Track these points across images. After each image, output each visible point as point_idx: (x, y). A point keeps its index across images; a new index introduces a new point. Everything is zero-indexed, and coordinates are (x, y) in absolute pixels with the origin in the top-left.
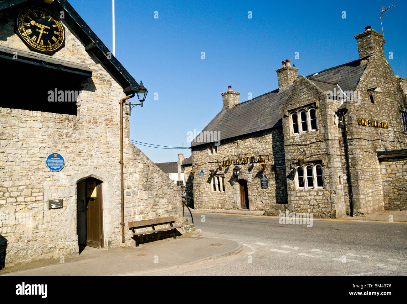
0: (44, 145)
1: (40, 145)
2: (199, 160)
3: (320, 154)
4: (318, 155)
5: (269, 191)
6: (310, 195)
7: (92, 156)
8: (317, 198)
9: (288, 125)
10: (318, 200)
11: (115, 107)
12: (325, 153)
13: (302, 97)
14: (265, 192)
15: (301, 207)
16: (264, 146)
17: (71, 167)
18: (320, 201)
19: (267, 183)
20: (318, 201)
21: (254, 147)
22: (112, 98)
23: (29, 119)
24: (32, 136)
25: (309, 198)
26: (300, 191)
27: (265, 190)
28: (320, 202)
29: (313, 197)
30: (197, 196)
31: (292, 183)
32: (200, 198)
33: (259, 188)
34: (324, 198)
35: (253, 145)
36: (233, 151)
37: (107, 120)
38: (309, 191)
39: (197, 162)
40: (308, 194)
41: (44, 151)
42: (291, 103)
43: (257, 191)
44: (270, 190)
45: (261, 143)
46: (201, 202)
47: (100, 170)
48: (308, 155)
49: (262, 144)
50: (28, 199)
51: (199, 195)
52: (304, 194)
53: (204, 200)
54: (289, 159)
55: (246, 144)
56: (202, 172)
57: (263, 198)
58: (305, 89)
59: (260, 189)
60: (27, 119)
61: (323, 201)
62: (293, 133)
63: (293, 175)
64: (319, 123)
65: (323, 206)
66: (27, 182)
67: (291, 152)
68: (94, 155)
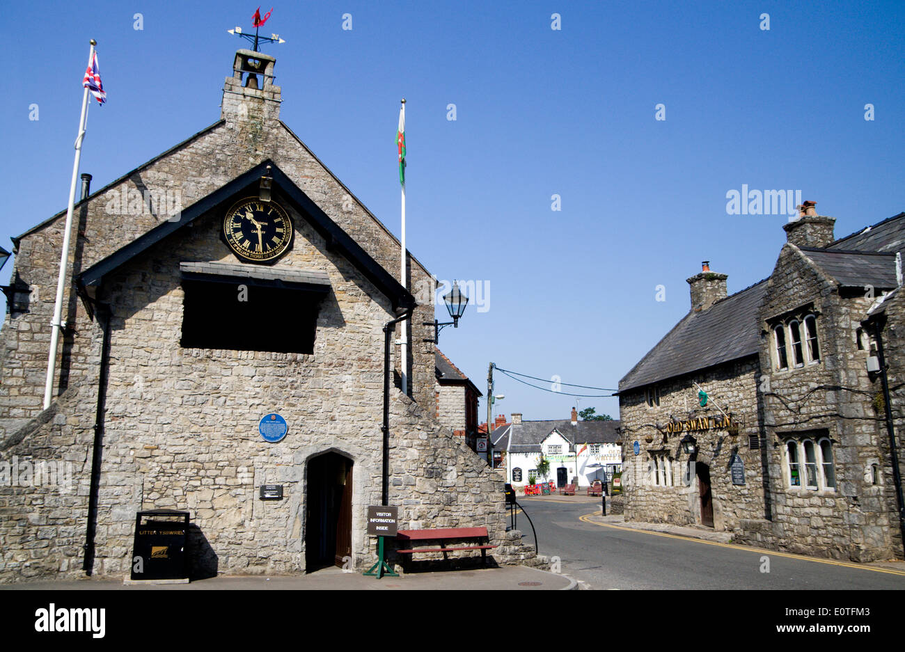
0: (257, 401)
1: (251, 401)
2: (631, 419)
3: (825, 416)
4: (823, 418)
5: (746, 492)
6: (811, 506)
7: (333, 419)
8: (824, 512)
9: (767, 351)
10: (826, 517)
11: (375, 337)
12: (835, 413)
13: (791, 292)
14: (739, 493)
15: (795, 531)
16: (735, 393)
17: (298, 436)
18: (829, 519)
19: (743, 474)
20: (824, 518)
21: (719, 395)
22: (372, 322)
23: (236, 364)
24: (240, 388)
25: (808, 510)
26: (794, 495)
27: (739, 488)
28: (829, 521)
29: (815, 510)
30: (629, 495)
31: (779, 476)
32: (634, 498)
33: (728, 482)
34: (836, 514)
35: (718, 390)
36: (685, 403)
37: (360, 359)
38: (809, 496)
39: (629, 424)
40: (807, 501)
41: (256, 411)
42: (772, 303)
43: (726, 489)
44: (749, 489)
45: (731, 386)
46: (635, 506)
47: (346, 442)
48: (804, 416)
49: (733, 389)
50: (230, 482)
51: (632, 491)
52: (800, 501)
53: (640, 503)
54: (771, 423)
55: (705, 388)
56: (636, 444)
57: (738, 505)
58: (795, 275)
59: (730, 486)
60: (233, 363)
61: (835, 520)
62: (779, 367)
63: (779, 458)
64: (822, 346)
65: (835, 531)
66: (231, 456)
67: (775, 409)
68: (337, 417)
